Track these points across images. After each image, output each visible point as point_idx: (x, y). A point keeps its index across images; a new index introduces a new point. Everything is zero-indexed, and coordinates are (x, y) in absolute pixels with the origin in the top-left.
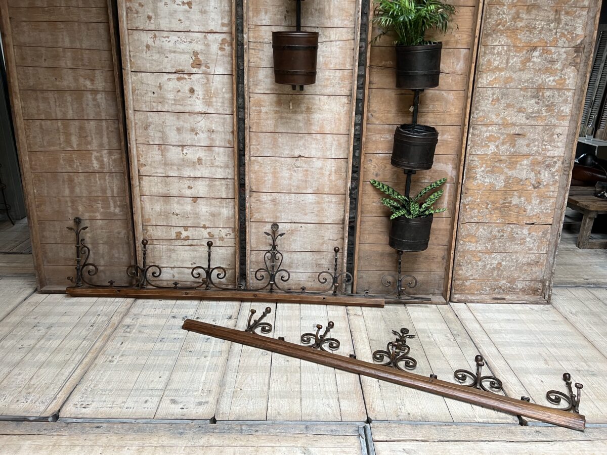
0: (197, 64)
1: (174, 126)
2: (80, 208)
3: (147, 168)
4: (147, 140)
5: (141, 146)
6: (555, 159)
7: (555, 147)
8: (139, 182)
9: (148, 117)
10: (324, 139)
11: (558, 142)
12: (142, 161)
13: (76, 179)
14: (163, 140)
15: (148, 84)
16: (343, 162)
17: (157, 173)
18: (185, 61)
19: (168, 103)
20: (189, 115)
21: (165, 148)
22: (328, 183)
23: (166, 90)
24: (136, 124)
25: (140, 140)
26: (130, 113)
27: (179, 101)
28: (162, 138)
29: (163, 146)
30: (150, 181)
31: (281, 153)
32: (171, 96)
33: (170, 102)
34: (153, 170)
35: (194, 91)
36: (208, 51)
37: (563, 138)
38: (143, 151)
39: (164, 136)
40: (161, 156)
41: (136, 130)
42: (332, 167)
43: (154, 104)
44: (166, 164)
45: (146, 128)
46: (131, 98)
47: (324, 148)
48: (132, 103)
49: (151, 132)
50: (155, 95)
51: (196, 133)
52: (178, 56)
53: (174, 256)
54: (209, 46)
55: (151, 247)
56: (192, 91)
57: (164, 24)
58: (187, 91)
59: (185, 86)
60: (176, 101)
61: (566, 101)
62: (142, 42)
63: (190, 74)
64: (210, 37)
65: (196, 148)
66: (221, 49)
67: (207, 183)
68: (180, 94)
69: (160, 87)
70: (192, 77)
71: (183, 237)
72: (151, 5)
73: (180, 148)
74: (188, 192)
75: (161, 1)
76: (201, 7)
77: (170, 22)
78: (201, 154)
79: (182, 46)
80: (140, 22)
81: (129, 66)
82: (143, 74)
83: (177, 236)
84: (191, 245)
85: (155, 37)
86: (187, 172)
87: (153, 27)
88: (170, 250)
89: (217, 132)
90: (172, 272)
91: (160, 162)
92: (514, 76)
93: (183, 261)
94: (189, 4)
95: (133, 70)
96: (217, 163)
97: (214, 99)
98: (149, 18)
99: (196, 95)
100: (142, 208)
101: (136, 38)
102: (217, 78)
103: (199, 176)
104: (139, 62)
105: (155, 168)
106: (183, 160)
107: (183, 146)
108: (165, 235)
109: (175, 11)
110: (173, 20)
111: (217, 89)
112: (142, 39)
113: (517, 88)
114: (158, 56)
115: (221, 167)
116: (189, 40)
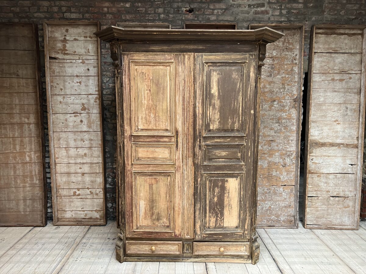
0: (84, 109)
1: (72, 138)
2: (19, 181)
3: (59, 159)
4: (59, 145)
5: (56, 149)
6: (292, 152)
7: (291, 146)
8: (55, 167)
9: (60, 135)
11: (292, 144)
12: (57, 156)
13: (17, 166)
15: (60, 119)
18: (78, 108)
19: (70, 128)
20: (80, 133)
23: (69, 122)
24: (54, 138)
25: (56, 146)
26: (51, 133)
27: (75, 126)
28: (67, 144)
29: (67, 148)
30: (60, 166)
32: (71, 124)
33: (71, 127)
36: (89, 103)
37: (294, 142)
38: (57, 151)
39: (68, 144)
40: (66, 153)
41: (54, 141)
43: (63, 128)
44: (68, 157)
45: (59, 140)
46: (52, 126)
48: (52, 128)
49: (61, 141)
50: (64, 124)
51: (84, 141)
52: (75, 106)
53: (72, 204)
54: (90, 100)
55: (61, 200)
56: (81, 121)
57: (68, 92)
58: (79, 122)
59: (78, 119)
60: (74, 127)
61: (293, 124)
62: (58, 100)
63: (81, 114)
64: (90, 96)
65: (84, 148)
66: (95, 102)
67: (89, 165)
68: (75, 123)
69: (66, 120)
70: (81, 115)
71: (77, 194)
72: (62, 84)
73: (76, 149)
74: (79, 171)
75: (67, 82)
76: (85, 84)
77: (71, 91)
78: (86, 151)
79: (77, 101)
80: (57, 91)
81: (51, 111)
82: (58, 115)
83: (74, 194)
84: (81, 198)
85: (64, 97)
86: (79, 160)
87: (63, 93)
88: (70, 202)
89: (94, 140)
90: (71, 213)
91: (66, 156)
92: (266, 113)
93: (77, 207)
94: (80, 82)
95: (53, 113)
96: (94, 156)
97: (92, 125)
98: (61, 89)
99: (83, 123)
100: (56, 180)
101: (55, 99)
102: (93, 115)
103: (85, 162)
104: (56, 109)
105: (63, 159)
106: (77, 155)
107: (77, 148)
108: (68, 193)
109: (73, 86)
110: (72, 90)
111: (93, 120)
112: (58, 99)
113: (268, 118)
114: (65, 106)
115: (96, 157)
116: (80, 98)
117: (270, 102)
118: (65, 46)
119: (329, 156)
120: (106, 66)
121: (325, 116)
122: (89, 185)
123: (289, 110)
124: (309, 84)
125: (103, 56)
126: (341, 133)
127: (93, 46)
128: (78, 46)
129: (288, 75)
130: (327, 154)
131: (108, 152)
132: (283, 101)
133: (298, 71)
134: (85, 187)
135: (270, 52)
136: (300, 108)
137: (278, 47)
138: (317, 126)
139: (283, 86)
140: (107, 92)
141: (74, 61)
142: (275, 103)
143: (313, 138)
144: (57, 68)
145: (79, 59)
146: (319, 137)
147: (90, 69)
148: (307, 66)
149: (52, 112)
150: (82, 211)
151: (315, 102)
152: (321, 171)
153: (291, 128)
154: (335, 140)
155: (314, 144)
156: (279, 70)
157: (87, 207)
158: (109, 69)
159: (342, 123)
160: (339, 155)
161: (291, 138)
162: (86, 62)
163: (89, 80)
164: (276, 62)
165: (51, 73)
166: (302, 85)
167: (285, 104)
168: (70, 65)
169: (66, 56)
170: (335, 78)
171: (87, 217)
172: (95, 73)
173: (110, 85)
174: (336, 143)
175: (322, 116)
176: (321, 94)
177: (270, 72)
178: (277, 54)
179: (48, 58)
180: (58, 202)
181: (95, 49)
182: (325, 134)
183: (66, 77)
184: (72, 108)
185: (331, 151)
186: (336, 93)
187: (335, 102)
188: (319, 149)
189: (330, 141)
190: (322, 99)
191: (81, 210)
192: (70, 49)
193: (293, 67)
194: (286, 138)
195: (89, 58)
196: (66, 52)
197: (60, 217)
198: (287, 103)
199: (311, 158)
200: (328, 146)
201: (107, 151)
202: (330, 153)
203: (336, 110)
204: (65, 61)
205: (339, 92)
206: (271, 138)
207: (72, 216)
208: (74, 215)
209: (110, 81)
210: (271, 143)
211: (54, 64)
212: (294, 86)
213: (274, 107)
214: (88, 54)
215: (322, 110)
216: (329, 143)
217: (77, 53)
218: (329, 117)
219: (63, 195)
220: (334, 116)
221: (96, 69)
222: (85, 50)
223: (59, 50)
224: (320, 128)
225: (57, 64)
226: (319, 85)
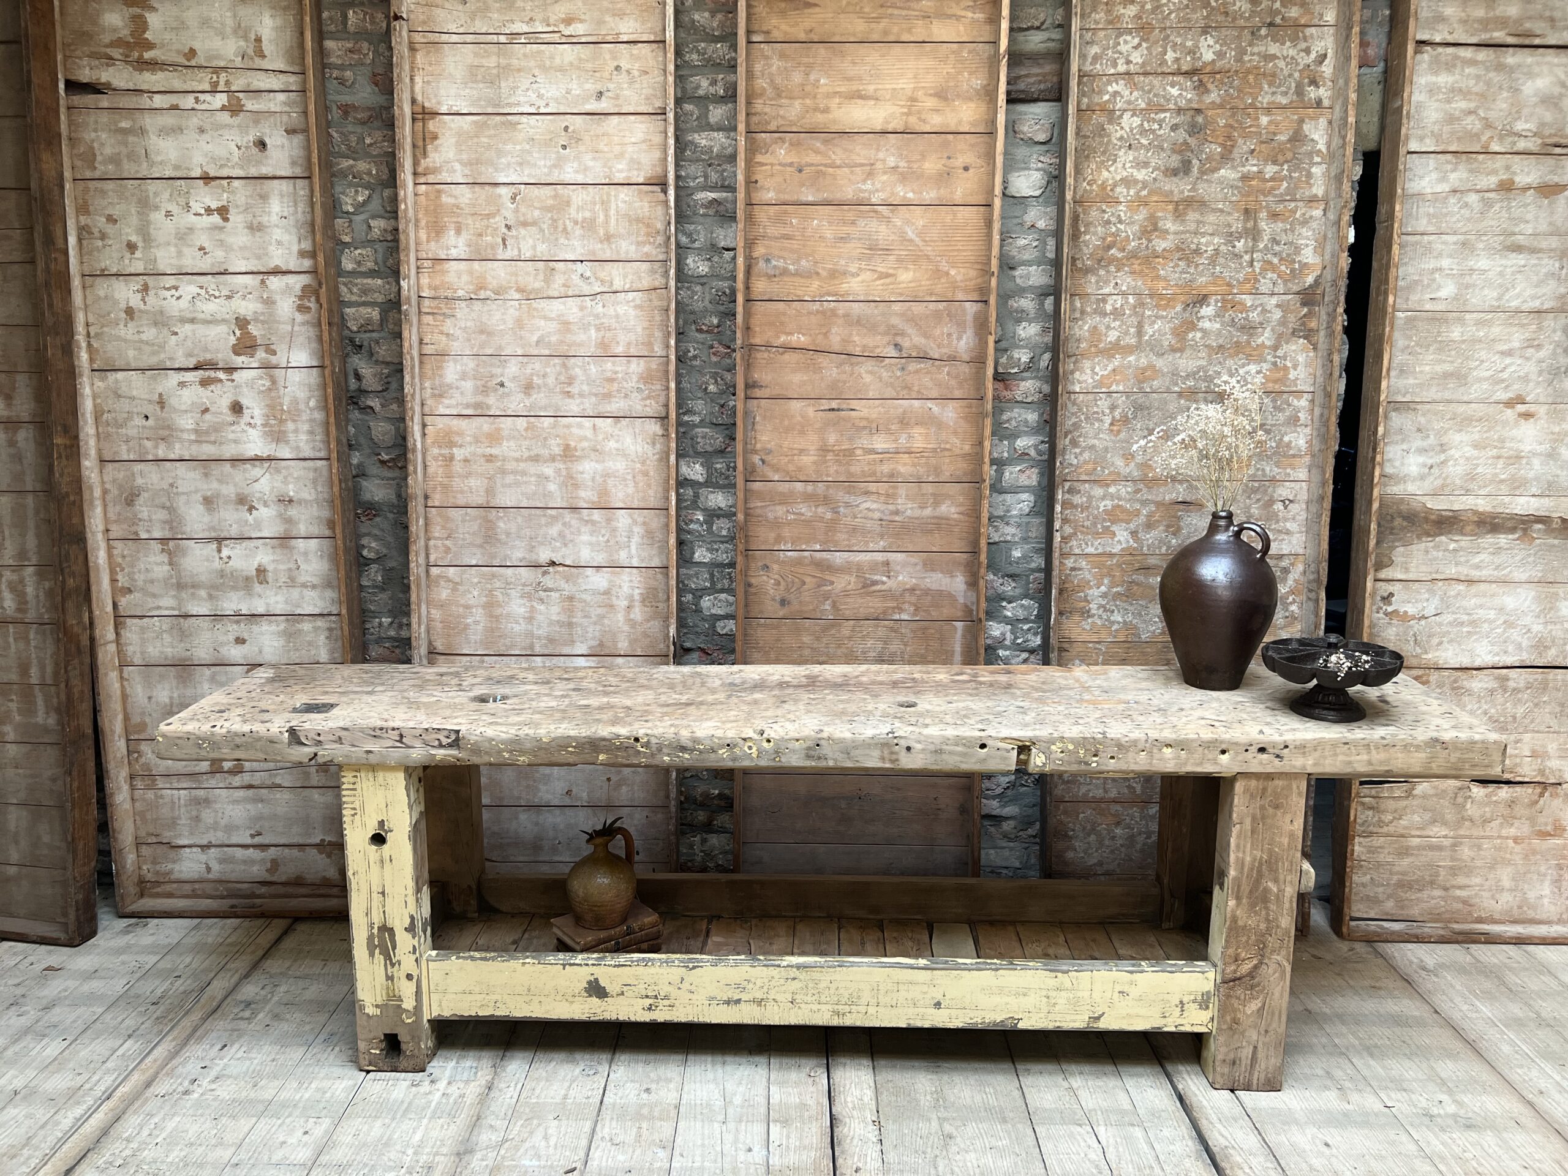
0: (246, 345)
1: (196, 491)
4: (133, 529)
5: (118, 545)
7: (1280, 532)
8: (117, 634)
9: (133, 475)
10: (609, 520)
11: (1286, 520)
12: (122, 580)
14: (171, 529)
15: (133, 398)
16: (659, 576)
18: (220, 341)
19: (181, 440)
20: (233, 466)
21: (177, 547)
22: (626, 628)
23: (175, 410)
24: (105, 491)
25: (116, 531)
26: (89, 464)
27: (207, 432)
28: (169, 522)
30: (143, 629)
31: (506, 557)
32: (187, 422)
33: (185, 436)
34: (151, 603)
35: (241, 408)
36: (271, 314)
37: (1298, 510)
38: (124, 557)
39: (174, 520)
40: (167, 568)
41: (105, 506)
42: (633, 588)
43: (148, 444)
44: (180, 586)
45: (130, 501)
46: (93, 431)
47: (612, 543)
48: (92, 442)
49: (143, 509)
50: (151, 422)
51: (251, 509)
52: (201, 330)
53: (207, 816)
54: (274, 303)
55: (150, 795)
56: (237, 408)
57: (165, 258)
58: (226, 411)
59: (220, 398)
60: (201, 435)
61: (1294, 421)
62: (116, 302)
63: (231, 370)
64: (274, 282)
65: (252, 544)
66: (301, 309)
67: (282, 627)
68: (207, 416)
69: (161, 403)
70: (236, 375)
72: (134, 220)
73: (214, 546)
74: (236, 653)
75: (157, 208)
76: (250, 218)
77: (180, 254)
78: (264, 556)
79: (210, 308)
80: (110, 258)
81: (84, 356)
82: (120, 375)
84: (250, 787)
85: (146, 289)
86: (232, 603)
87: (139, 267)
89: (300, 502)
90: (203, 858)
91: (166, 581)
92: (1160, 363)
93: (230, 828)
94: (223, 212)
95: (95, 366)
96: (303, 578)
97: (290, 426)
98: (131, 247)
99: (246, 418)
100: (125, 697)
101: (102, 293)
102: (295, 377)
103: (261, 610)
104: (109, 347)
105: (154, 596)
106: (222, 574)
107: (220, 540)
109: (191, 229)
110: (186, 250)
111: (295, 401)
112: (117, 296)
113: (1169, 391)
114: (153, 331)
115: (314, 587)
116: (225, 292)
117: (1179, 308)
118: (140, 25)
119: (1470, 582)
120: (350, 128)
121: (1460, 377)
123: (1275, 348)
124: (1382, 209)
125: (335, 73)
126: (1536, 462)
127: (279, 21)
128: (205, 22)
129: (1275, 162)
130: (1464, 571)
131: (374, 561)
132: (1248, 300)
133: (1328, 147)
135: (1183, 45)
136: (1331, 334)
137: (1226, 14)
138: (1419, 430)
139: (1250, 225)
140: (359, 263)
141: (188, 101)
142: (1207, 311)
143: (1395, 489)
144: (104, 136)
145: (214, 92)
146: (1427, 485)
147: (267, 141)
148: (1376, 119)
149: (92, 360)
150: (254, 846)
151: (1411, 306)
152: (1430, 656)
153: (1286, 439)
154: (1507, 499)
155: (1398, 522)
156: (1229, 137)
158: (368, 141)
159: (1542, 410)
160: (1524, 577)
161: (1283, 492)
162: (250, 104)
163: (264, 197)
164: (1214, 96)
165: (78, 163)
166: (1347, 217)
167: (1254, 316)
168: (168, 119)
169: (147, 75)
170: (1517, 179)
171: (281, 876)
172: (293, 163)
173: (372, 223)
174: (1513, 517)
175: (1446, 376)
176: (1445, 263)
177: (1182, 149)
178: (1220, 55)
179: (62, 86)
180: (137, 804)
181: (289, 36)
182: (1456, 471)
183: (152, 187)
184: (189, 343)
185: (1482, 557)
186: (1520, 259)
187: (1514, 304)
188: (1426, 544)
189: (1483, 505)
190: (1448, 290)
191: (249, 841)
192: (167, 36)
193: (1301, 121)
194: (1255, 491)
195: (263, 86)
196: (147, 55)
197: (149, 877)
198: (1264, 311)
199: (1384, 588)
200: (1468, 528)
201: (372, 555)
202: (1477, 567)
203: (1516, 345)
204: (145, 101)
205: (1533, 251)
206: (1180, 492)
208: (215, 867)
209: (375, 205)
210: (1179, 518)
211: (92, 119)
212: (1305, 222)
213: (1203, 330)
214: (259, 63)
215: (1444, 346)
216: (1475, 512)
217: (200, 60)
218: (1480, 380)
220: (1505, 375)
221: (298, 139)
222: (242, 43)
223: (112, 44)
224: (1432, 440)
225: (104, 118)
226: (1434, 216)
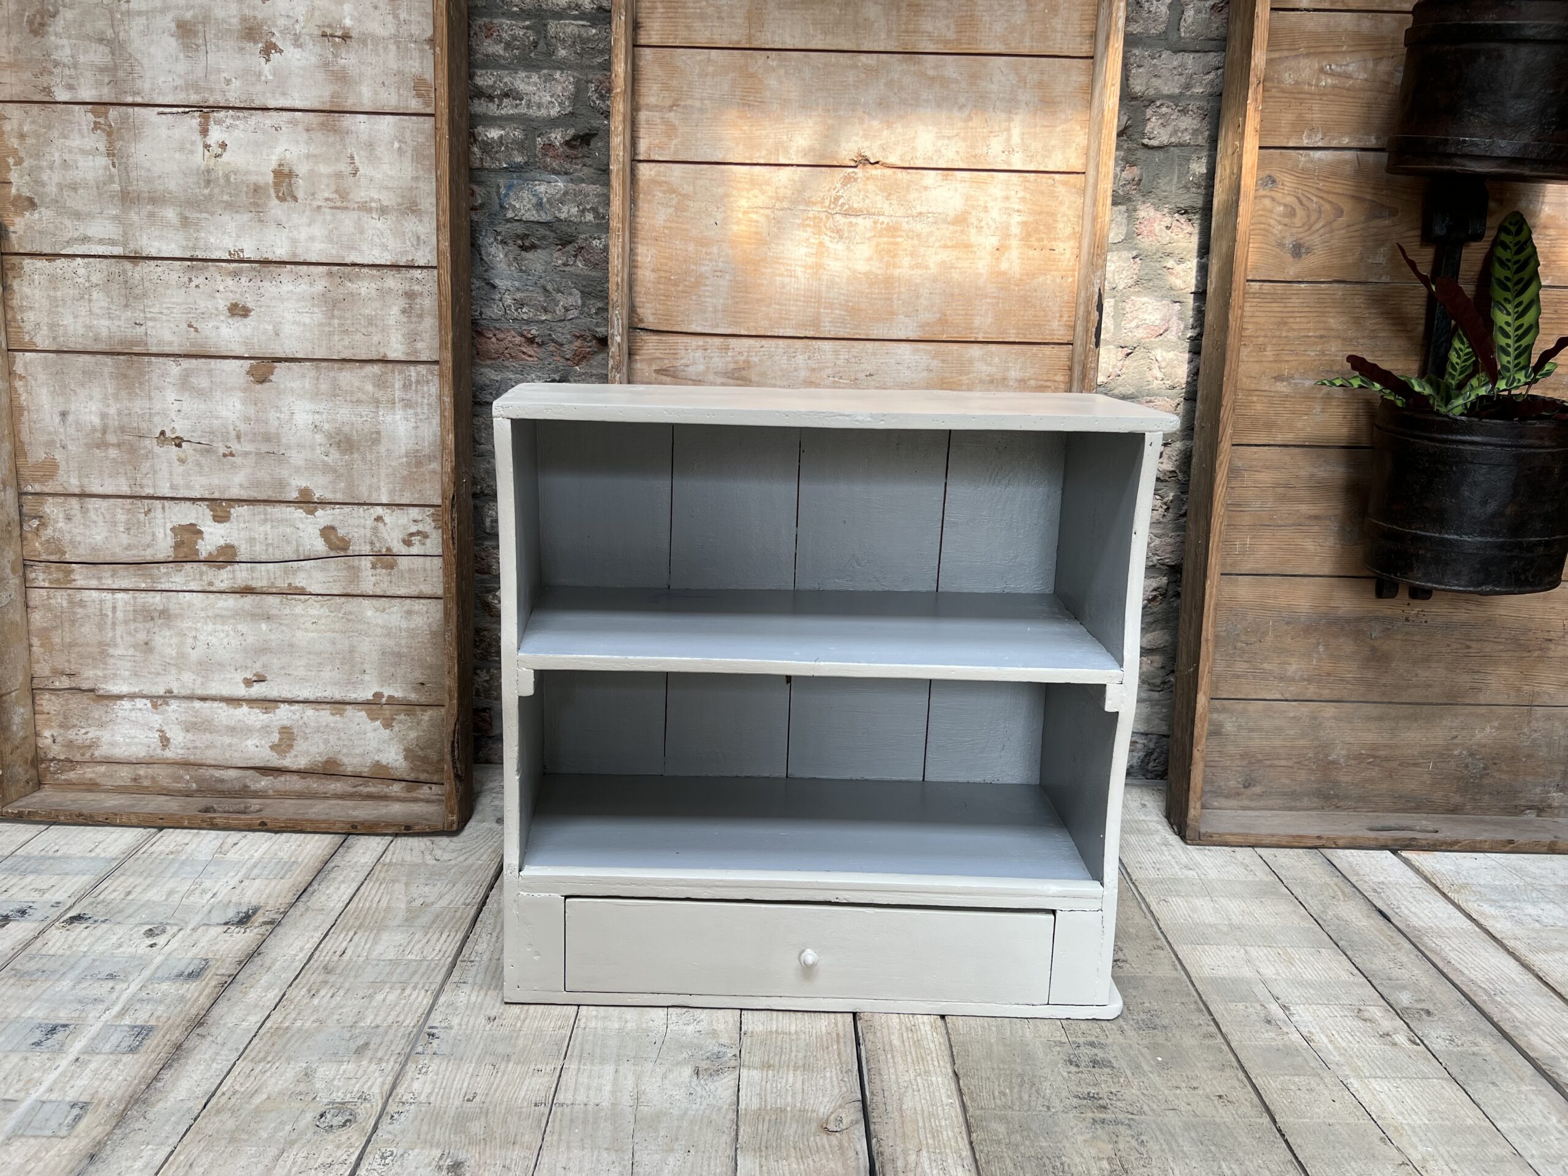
3: (43, 216)
17: (85, 239)
71: (206, 546)
83: (178, 546)
88: (148, 615)
108: (124, 539)
122: (312, 467)
134: (281, 484)
157: (301, 672)
207: (165, 741)
219: (83, 554)
